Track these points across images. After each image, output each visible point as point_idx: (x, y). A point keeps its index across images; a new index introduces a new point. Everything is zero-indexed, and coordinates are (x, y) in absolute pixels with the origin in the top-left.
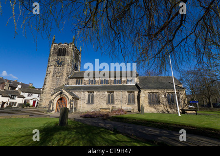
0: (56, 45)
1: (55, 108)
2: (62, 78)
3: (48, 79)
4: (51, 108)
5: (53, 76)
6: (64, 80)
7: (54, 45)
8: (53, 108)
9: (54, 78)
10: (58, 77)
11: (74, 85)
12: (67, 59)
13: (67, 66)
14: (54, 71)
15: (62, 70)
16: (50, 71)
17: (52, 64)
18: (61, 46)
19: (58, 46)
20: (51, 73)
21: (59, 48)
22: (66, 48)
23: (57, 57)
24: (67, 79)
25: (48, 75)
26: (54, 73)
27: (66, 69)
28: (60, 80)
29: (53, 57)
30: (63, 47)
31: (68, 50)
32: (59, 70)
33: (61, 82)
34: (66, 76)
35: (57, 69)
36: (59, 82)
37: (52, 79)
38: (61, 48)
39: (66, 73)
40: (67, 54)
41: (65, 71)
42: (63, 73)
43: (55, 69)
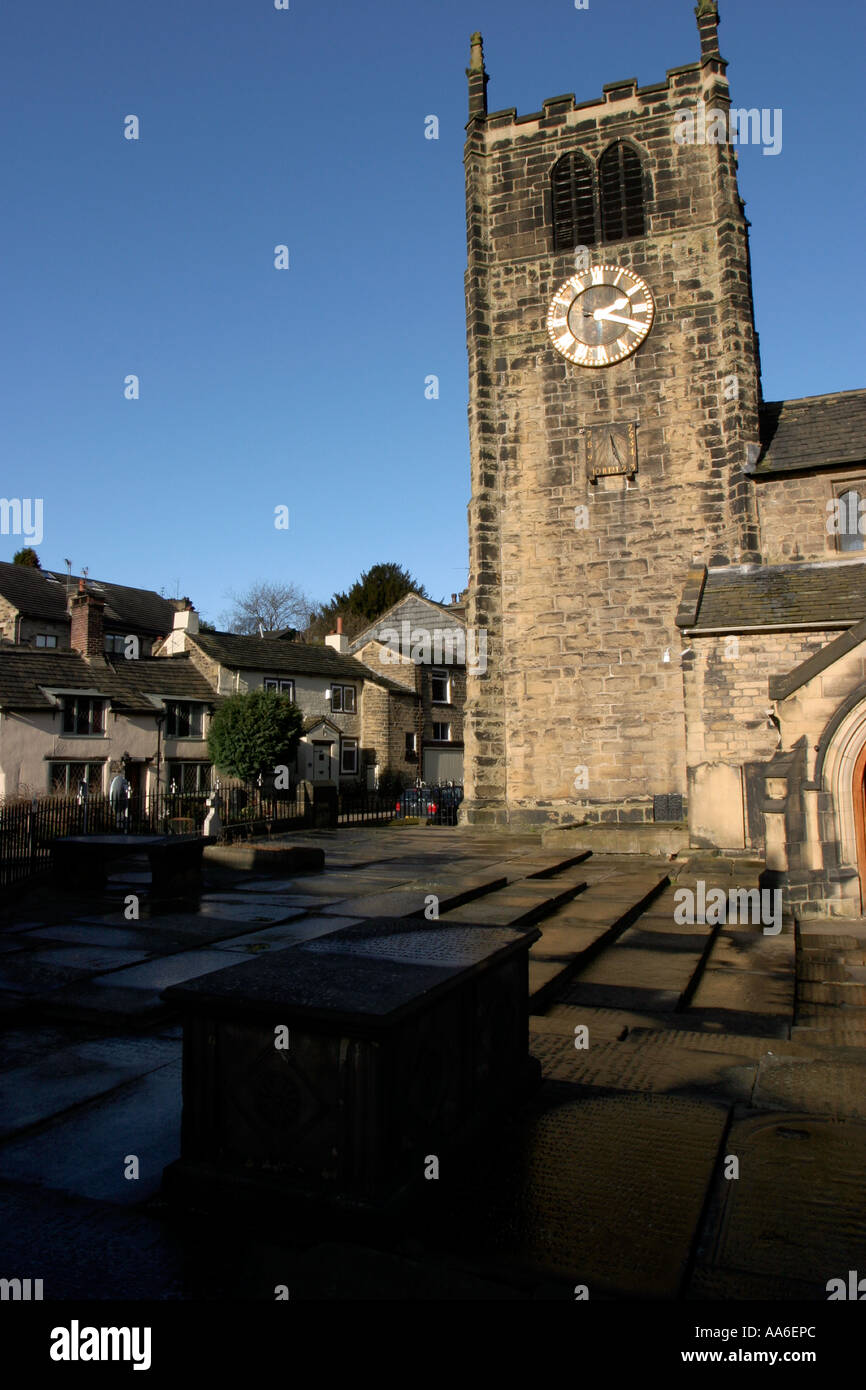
0: (513, 132)
2: (664, 492)
3: (508, 521)
5: (559, 478)
6: (686, 509)
7: (492, 136)
9: (566, 495)
10: (612, 485)
12: (669, 263)
13: (690, 341)
14: (550, 423)
15: (639, 400)
16: (511, 424)
17: (515, 352)
18: (570, 130)
19: (542, 135)
20: (524, 450)
21: (559, 153)
22: (632, 137)
23: (552, 261)
24: (720, 498)
25: (500, 477)
26: (556, 448)
27: (682, 382)
28: (639, 510)
29: (508, 271)
30: (604, 137)
31: (664, 164)
32: (604, 404)
33: (659, 537)
34: (701, 467)
35: (581, 398)
36: (629, 537)
37: (552, 513)
38: (579, 156)
39: (703, 432)
40: (667, 207)
41: (686, 407)
42: (656, 435)
43: (565, 398)
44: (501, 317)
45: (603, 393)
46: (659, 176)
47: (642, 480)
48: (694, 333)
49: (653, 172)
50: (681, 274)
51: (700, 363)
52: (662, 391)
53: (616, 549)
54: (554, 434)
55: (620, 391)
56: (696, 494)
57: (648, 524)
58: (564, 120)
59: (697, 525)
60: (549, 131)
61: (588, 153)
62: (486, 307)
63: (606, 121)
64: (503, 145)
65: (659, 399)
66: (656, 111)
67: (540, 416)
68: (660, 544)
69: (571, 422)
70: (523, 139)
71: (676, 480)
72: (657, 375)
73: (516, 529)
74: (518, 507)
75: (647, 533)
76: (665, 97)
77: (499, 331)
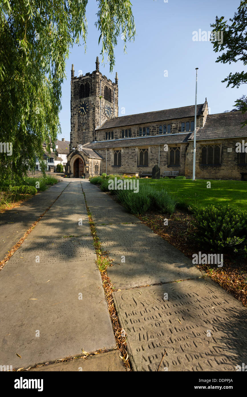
1: (72, 171)
2: (89, 132)
4: (69, 172)
5: (79, 130)
6: (91, 134)
8: (70, 171)
9: (79, 132)
10: (84, 131)
11: (104, 141)
12: (91, 101)
13: (92, 112)
14: (78, 123)
15: (87, 120)
16: (74, 123)
17: (75, 113)
18: (82, 80)
19: (79, 81)
20: (76, 126)
21: (81, 84)
22: (88, 82)
23: (79, 100)
24: (94, 133)
25: (73, 130)
26: (79, 126)
27: (91, 117)
28: (86, 134)
29: (75, 101)
30: (86, 81)
31: (91, 86)
32: (84, 120)
33: (88, 138)
34: (93, 129)
35: (82, 119)
36: (85, 138)
37: (78, 135)
38: (83, 84)
39: (93, 124)
40: (92, 92)
41: (91, 121)
42: (88, 124)
43: (80, 119)
44: (74, 108)
45: (83, 119)
46: (91, 88)
47: (87, 130)
48: (93, 111)
49: (90, 87)
50: (92, 102)
51: (93, 115)
52: (89, 119)
53: (84, 139)
54: (78, 124)
55: (85, 118)
56: (92, 132)
57: (87, 136)
58: (81, 79)
59: (92, 136)
60: (80, 80)
61: (84, 84)
62: (72, 106)
63: (86, 79)
64: (75, 82)
65: (89, 120)
66: (91, 78)
67: (77, 121)
68: (88, 139)
69: (80, 123)
70: (77, 81)
71: (90, 130)
72: (89, 116)
73: (75, 136)
74: (75, 134)
75: (87, 137)
76: (92, 76)
77: (74, 110)
